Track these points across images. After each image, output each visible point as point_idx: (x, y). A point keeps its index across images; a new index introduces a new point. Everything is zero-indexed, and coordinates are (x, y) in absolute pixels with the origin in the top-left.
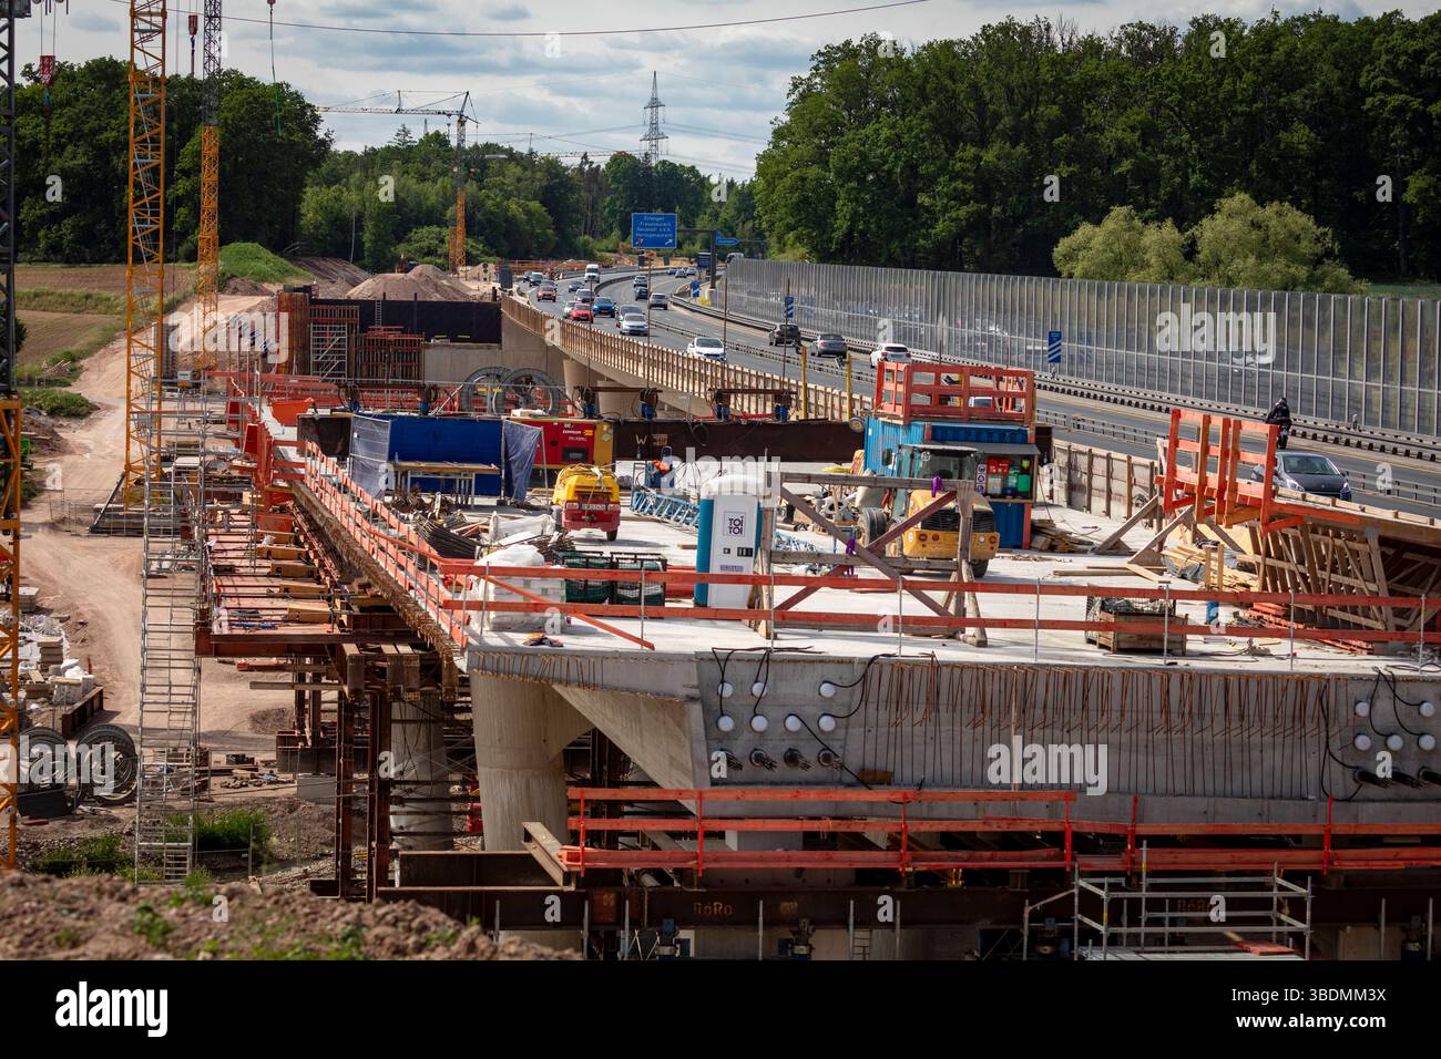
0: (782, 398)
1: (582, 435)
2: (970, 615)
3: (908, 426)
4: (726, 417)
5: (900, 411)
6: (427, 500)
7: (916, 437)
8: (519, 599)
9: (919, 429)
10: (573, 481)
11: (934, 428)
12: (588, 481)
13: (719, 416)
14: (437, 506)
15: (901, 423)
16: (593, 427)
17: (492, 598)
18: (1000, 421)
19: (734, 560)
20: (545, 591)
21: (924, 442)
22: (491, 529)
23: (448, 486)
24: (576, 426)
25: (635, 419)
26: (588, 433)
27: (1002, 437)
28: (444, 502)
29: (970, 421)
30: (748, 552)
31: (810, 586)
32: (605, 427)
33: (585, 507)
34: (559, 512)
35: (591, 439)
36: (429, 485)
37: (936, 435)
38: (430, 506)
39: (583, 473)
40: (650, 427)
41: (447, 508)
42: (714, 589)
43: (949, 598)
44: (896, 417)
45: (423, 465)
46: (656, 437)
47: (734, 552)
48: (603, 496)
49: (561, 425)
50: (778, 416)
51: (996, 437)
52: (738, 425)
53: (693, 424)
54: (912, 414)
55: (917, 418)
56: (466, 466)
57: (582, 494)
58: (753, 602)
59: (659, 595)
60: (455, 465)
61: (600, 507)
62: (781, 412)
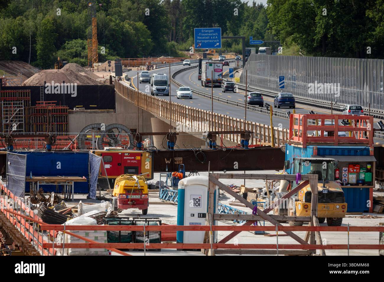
0: (246, 135)
1: (134, 159)
2: (318, 243)
3: (305, 148)
4: (215, 147)
5: (301, 141)
6: (47, 197)
7: (309, 154)
8: (83, 242)
9: (311, 149)
10: (122, 183)
11: (319, 149)
12: (130, 183)
13: (211, 147)
14: (52, 199)
15: (302, 146)
16: (141, 155)
17: (69, 242)
18: (355, 144)
19: (196, 220)
20: (96, 238)
21: (313, 156)
22: (79, 210)
23: (60, 189)
24: (131, 155)
25: (164, 150)
26: (138, 158)
27: (356, 153)
28: (56, 197)
29: (339, 144)
30: (204, 216)
31: (236, 231)
32: (147, 155)
33: (129, 197)
34: (116, 200)
35: (140, 162)
36: (48, 189)
37: (320, 152)
38: (49, 200)
39: (128, 179)
40: (172, 154)
41: (57, 200)
42: (186, 233)
43: (308, 235)
44: (299, 144)
45: (46, 178)
46: (176, 159)
47: (196, 215)
48: (139, 191)
49: (123, 154)
50: (243, 146)
51: (352, 152)
52: (221, 151)
53: (196, 151)
54: (307, 142)
55: (311, 144)
56: (69, 178)
57: (127, 190)
58: (206, 240)
59: (158, 239)
60: (63, 177)
61: (137, 197)
62: (245, 143)
